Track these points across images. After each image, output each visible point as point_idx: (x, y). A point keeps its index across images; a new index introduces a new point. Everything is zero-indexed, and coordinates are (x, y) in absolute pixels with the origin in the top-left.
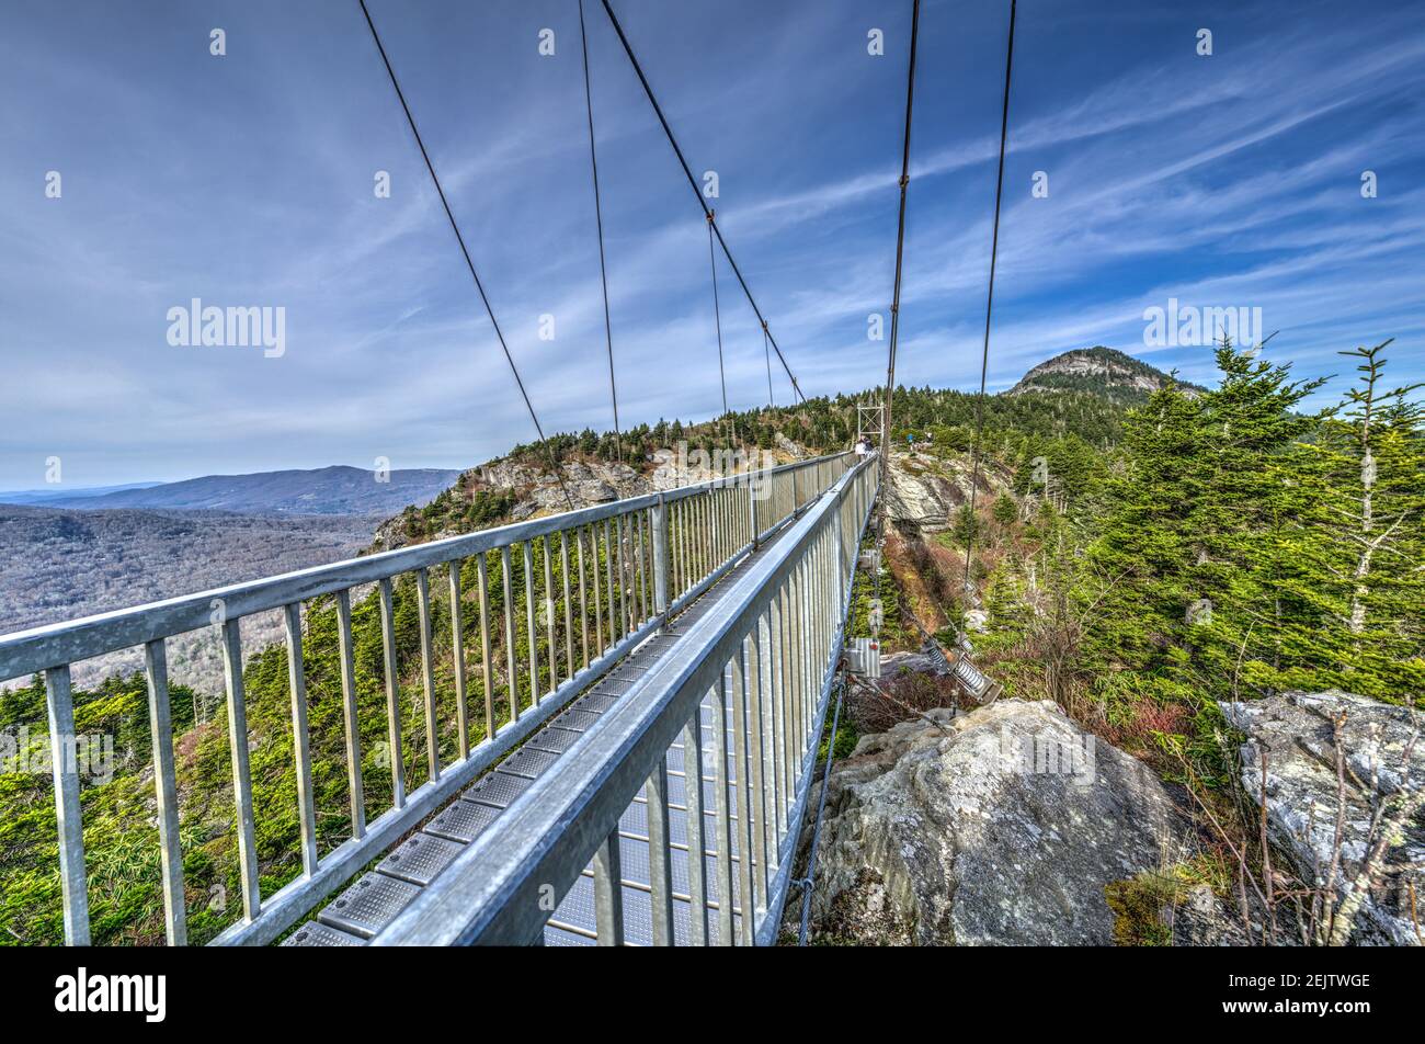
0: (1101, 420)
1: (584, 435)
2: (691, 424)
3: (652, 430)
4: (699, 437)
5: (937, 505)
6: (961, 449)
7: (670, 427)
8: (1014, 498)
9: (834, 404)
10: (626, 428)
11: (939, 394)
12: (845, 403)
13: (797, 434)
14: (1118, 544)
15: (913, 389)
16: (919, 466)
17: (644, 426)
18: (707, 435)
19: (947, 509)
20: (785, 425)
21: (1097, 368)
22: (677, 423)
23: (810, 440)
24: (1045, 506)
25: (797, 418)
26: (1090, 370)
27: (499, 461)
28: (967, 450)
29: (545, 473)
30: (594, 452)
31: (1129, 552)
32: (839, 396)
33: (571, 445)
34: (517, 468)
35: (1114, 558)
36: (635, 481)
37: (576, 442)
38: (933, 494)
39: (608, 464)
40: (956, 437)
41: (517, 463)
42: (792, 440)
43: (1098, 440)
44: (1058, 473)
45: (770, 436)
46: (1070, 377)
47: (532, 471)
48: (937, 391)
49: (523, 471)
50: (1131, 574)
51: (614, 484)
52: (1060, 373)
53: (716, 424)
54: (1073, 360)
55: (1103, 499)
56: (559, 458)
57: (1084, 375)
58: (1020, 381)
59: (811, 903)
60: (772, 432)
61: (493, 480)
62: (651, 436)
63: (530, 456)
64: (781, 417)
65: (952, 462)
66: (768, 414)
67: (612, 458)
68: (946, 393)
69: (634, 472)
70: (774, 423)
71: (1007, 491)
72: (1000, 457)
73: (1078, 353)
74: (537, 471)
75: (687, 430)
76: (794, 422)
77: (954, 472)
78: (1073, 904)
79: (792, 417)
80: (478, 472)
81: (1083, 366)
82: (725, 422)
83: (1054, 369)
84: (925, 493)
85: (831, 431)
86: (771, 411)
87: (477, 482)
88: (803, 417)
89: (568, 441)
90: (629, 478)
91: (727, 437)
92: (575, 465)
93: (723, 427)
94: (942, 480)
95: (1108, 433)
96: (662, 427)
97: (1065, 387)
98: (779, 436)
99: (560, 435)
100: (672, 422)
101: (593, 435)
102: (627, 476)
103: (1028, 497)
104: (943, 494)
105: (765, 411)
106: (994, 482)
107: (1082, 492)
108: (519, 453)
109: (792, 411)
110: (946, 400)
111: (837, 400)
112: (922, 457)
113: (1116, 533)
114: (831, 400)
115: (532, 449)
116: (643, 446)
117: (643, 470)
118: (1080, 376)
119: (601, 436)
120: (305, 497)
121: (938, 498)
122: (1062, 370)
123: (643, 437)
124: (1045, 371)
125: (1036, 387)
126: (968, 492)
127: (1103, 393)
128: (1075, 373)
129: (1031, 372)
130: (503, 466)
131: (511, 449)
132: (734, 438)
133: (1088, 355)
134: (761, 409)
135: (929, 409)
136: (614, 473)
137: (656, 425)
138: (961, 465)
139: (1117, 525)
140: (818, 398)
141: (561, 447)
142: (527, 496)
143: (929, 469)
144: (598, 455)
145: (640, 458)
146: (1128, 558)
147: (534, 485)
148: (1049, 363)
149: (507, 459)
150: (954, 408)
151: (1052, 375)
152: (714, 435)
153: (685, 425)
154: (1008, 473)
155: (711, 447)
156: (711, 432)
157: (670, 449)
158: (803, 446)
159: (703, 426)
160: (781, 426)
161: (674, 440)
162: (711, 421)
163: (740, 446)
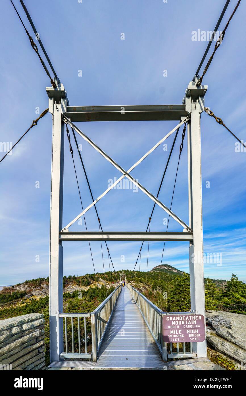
0: (167, 277)
2: (78, 276)
4: (80, 279)
6: (141, 282)
8: (152, 291)
9: (113, 273)
12: (116, 273)
14: (172, 298)
16: (133, 285)
18: (82, 279)
22: (74, 276)
23: (108, 280)
26: (164, 268)
27: (21, 284)
28: (142, 282)
29: (35, 287)
33: (44, 280)
37: (45, 280)
40: (140, 280)
41: (26, 285)
42: (103, 280)
43: (166, 280)
44: (160, 286)
47: (31, 287)
49: (28, 287)
52: (159, 268)
53: (84, 276)
54: (161, 266)
56: (40, 284)
60: (99, 278)
61: (18, 289)
62: (67, 279)
63: (31, 283)
70: (99, 276)
71: (150, 290)
72: (149, 283)
74: (33, 286)
77: (140, 286)
79: (103, 275)
82: (87, 276)
86: (98, 274)
87: (13, 289)
88: (106, 275)
94: (138, 288)
95: (168, 279)
96: (70, 277)
98: (100, 279)
99: (40, 278)
103: (154, 291)
105: (97, 274)
106: (148, 288)
108: (27, 282)
109: (103, 274)
112: (134, 284)
123: (65, 279)
125: (155, 271)
126: (143, 290)
128: (162, 269)
131: (25, 281)
132: (89, 279)
134: (96, 273)
137: (68, 276)
138: (142, 285)
139: (172, 295)
141: (40, 281)
142: (30, 292)
143: (135, 286)
146: (173, 300)
147: (32, 290)
149: (23, 283)
151: (157, 269)
152: (84, 279)
154: (150, 287)
155: (83, 281)
156: (83, 278)
157: (72, 281)
158: (106, 281)
159: (81, 276)
160: (101, 277)
161: (73, 280)
162: (83, 275)
163: (91, 281)
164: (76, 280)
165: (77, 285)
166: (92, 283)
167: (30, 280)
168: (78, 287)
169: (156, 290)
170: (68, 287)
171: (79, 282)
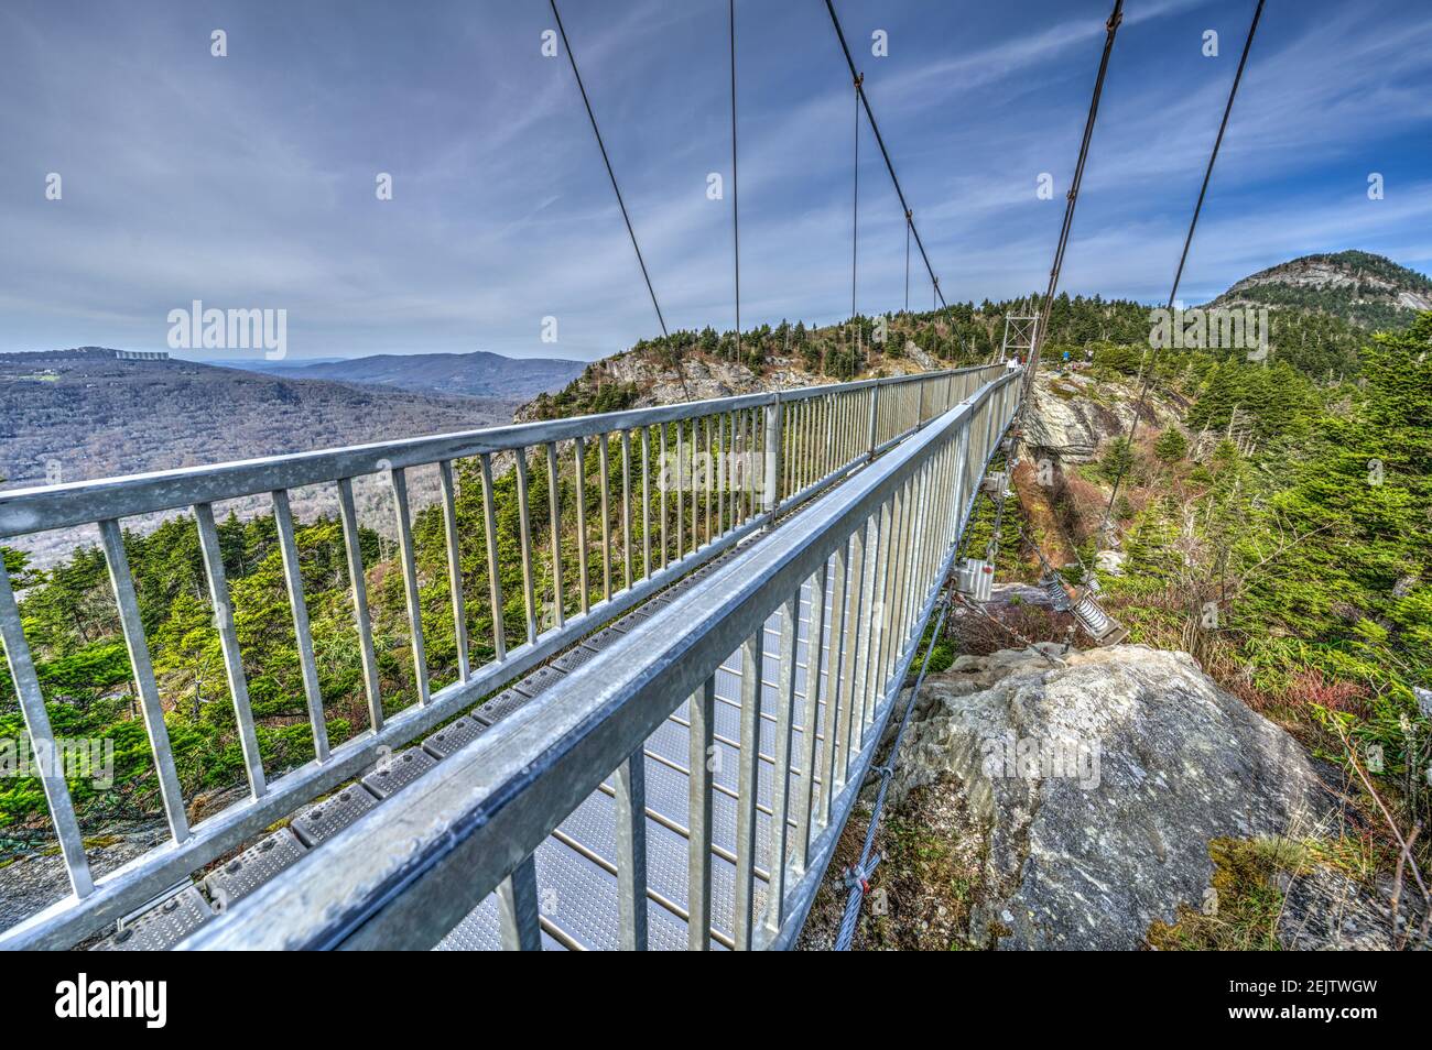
0: (1330, 347)
1: (705, 333)
2: (815, 327)
3: (773, 332)
4: (822, 341)
5: (1085, 434)
6: (1128, 372)
7: (792, 329)
8: (1185, 434)
9: (978, 312)
10: (747, 328)
11: (1112, 305)
12: (991, 311)
13: (931, 344)
14: (1317, 496)
15: (1079, 298)
16: (1071, 389)
17: (766, 327)
18: (831, 340)
19: (1096, 439)
20: (919, 334)
21: (1341, 279)
22: (801, 326)
23: (945, 351)
24: (1226, 447)
25: (933, 326)
26: (1330, 282)
27: (622, 355)
28: (1135, 374)
29: (665, 369)
30: (714, 352)
31: (1331, 506)
32: (986, 303)
33: (691, 343)
34: (640, 363)
35: (1308, 512)
36: (753, 383)
37: (697, 340)
38: (1083, 420)
39: (726, 364)
40: (1124, 357)
41: (639, 358)
42: (924, 350)
43: (1318, 372)
44: (1251, 408)
45: (900, 345)
46: (1298, 290)
47: (653, 367)
48: (1109, 302)
49: (645, 367)
50: (1328, 533)
51: (731, 384)
52: (1284, 285)
53: (841, 328)
54: (1309, 268)
55: (1308, 443)
56: (679, 356)
57: (1319, 288)
58: (1224, 293)
59: (888, 789)
60: (903, 339)
61: (616, 374)
62: (772, 339)
63: (651, 352)
64: (914, 324)
65: (1113, 387)
66: (901, 320)
67: (731, 358)
68: (1121, 304)
69: (752, 374)
70: (907, 330)
71: (1177, 425)
72: (1177, 385)
73: (1317, 259)
74: (658, 367)
75: (810, 333)
76: (929, 330)
77: (1113, 398)
78: (1169, 848)
79: (927, 325)
80: (604, 364)
81: (1322, 276)
82: (851, 326)
83: (1276, 279)
84: (1073, 420)
85: (971, 342)
86: (905, 316)
87: (602, 374)
88: (941, 325)
89: (688, 338)
90: (746, 380)
91: (852, 344)
92: (694, 364)
93: (849, 331)
94: (1097, 407)
95: (1337, 365)
96: (784, 328)
97: (1287, 303)
98: (910, 345)
99: (681, 332)
100: (795, 324)
101: (713, 334)
102: (744, 377)
103: (1203, 433)
104: (1095, 422)
105: (897, 316)
106: (1164, 413)
107: (1280, 434)
108: (641, 348)
109: (928, 317)
110: (1118, 313)
111: (982, 308)
112: (1075, 377)
113: (1319, 483)
114: (975, 307)
115: (654, 345)
116: (763, 348)
117: (761, 373)
118: (1313, 289)
119: (721, 335)
120: (456, 379)
121: (1087, 426)
122: (1288, 280)
123: (764, 339)
124: (1263, 282)
125: (1245, 302)
126: (1127, 423)
127: (1343, 313)
128: (1307, 285)
129: (1243, 282)
130: (627, 359)
131: (634, 343)
132: (860, 344)
133: (1332, 261)
134: (893, 315)
135: (1095, 323)
136: (732, 374)
137: (777, 326)
138: (1123, 392)
139: (1323, 474)
140: (960, 304)
141: (681, 345)
142: (647, 391)
143: (1082, 392)
144: (717, 354)
145: (759, 360)
146: (1327, 514)
147: (654, 381)
148: (1271, 271)
149: (630, 353)
150: (1128, 323)
151: (1271, 287)
152: (839, 340)
153: (808, 328)
154: (1183, 404)
155: (834, 353)
156: (835, 337)
157: (790, 352)
158: (936, 357)
159: (828, 330)
160: (914, 334)
161: (795, 343)
162: (837, 325)
163: (865, 353)
164: (806, 346)
165: (808, 369)
166: (869, 367)
167: (651, 339)
168: (810, 380)
169: (1219, 428)
170: (774, 376)
171: (817, 354)
